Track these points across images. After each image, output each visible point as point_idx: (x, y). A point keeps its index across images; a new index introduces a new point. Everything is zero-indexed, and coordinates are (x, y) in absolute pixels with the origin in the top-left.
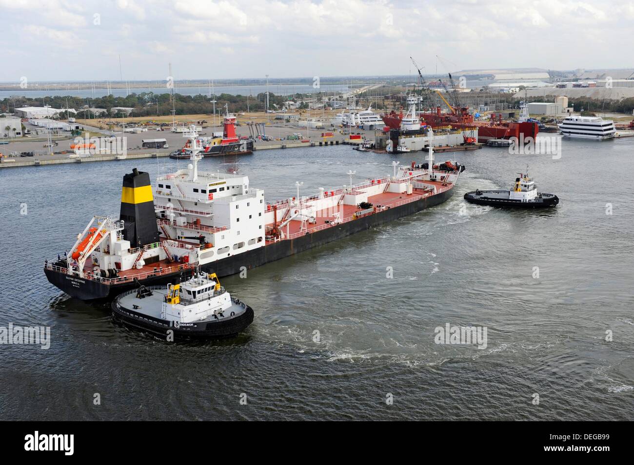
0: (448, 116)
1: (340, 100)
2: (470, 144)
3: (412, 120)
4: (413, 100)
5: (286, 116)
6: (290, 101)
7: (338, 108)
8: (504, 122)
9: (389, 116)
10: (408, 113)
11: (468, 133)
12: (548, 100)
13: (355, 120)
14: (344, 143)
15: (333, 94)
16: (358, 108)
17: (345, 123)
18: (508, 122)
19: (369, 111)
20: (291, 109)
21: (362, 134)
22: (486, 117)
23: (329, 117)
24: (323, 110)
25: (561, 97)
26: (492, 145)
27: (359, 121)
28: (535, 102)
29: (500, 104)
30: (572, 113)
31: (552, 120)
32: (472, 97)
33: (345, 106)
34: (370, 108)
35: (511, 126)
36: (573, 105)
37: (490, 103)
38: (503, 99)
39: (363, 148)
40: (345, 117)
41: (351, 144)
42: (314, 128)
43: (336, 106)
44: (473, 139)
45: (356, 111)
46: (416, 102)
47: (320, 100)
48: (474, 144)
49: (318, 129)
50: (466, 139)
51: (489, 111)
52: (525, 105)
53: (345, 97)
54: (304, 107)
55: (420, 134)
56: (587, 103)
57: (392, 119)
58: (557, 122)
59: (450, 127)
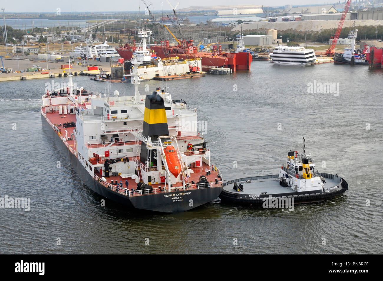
0: (175, 48)
1: (79, 35)
2: (195, 73)
3: (143, 52)
4: (144, 34)
5: (26, 49)
6: (30, 34)
7: (77, 42)
8: (223, 52)
9: (123, 49)
10: (140, 46)
11: (193, 63)
12: (261, 33)
13: (92, 53)
14: (82, 74)
15: (71, 29)
16: (95, 41)
17: (83, 56)
18: (228, 52)
19: (106, 44)
20: (31, 43)
21: (99, 65)
22: (209, 49)
23: (69, 50)
24: (62, 44)
25: (271, 30)
26: (214, 73)
27: (96, 53)
28: (250, 34)
29: (221, 37)
30: (281, 43)
31: (264, 51)
32: (197, 31)
33: (83, 40)
34: (106, 42)
35: (229, 56)
36: (281, 36)
37: (213, 36)
38: (223, 32)
39: (100, 78)
40: (83, 50)
41: (89, 75)
42: (53, 61)
43: (74, 40)
44: (197, 68)
45: (93, 45)
46: (146, 36)
47: (58, 34)
48: (198, 72)
49: (58, 61)
50: (191, 69)
51: (212, 43)
52: (241, 37)
53: (83, 31)
54: (43, 40)
55: (151, 64)
56: (293, 34)
57: (126, 51)
58: (268, 52)
59: (177, 58)
